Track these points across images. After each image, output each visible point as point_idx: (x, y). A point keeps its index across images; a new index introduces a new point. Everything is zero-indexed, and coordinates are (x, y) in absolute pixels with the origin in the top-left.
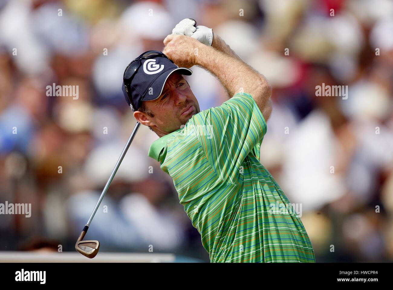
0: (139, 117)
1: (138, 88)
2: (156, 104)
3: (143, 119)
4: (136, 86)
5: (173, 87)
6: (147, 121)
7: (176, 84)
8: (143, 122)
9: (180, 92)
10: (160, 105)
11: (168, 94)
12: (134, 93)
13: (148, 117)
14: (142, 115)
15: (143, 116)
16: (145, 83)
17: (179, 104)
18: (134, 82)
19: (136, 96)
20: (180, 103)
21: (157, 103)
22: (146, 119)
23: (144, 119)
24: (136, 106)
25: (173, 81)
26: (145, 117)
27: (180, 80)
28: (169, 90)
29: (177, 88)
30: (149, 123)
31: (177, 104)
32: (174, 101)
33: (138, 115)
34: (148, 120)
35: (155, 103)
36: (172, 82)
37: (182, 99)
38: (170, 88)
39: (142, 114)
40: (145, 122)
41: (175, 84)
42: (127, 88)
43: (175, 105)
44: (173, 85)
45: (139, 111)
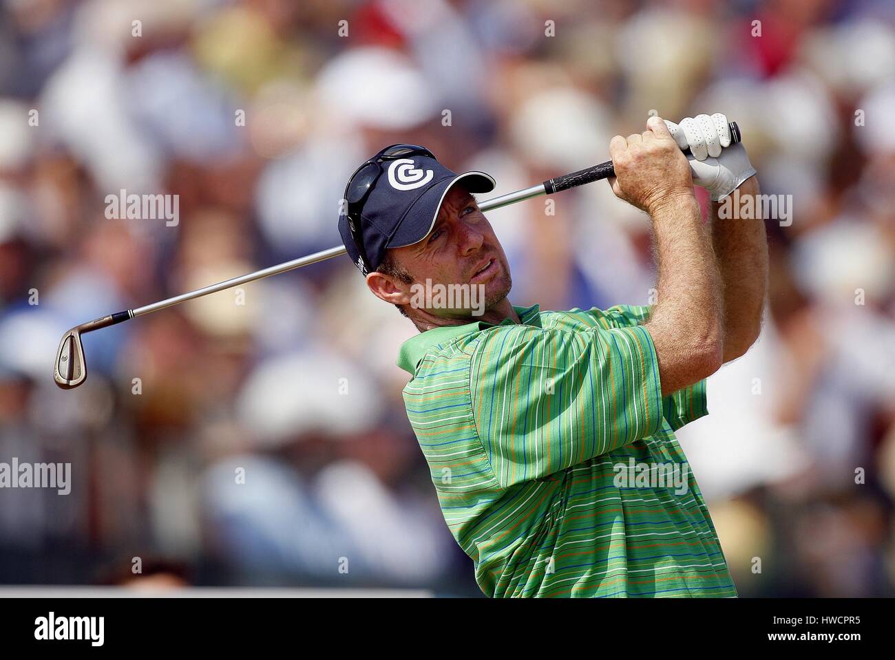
0: (379, 285)
1: (377, 222)
2: (417, 254)
3: (386, 290)
4: (373, 216)
5: (454, 216)
6: (396, 294)
7: (460, 209)
8: (388, 295)
9: (470, 227)
10: (426, 256)
11: (442, 232)
12: (369, 232)
13: (398, 285)
14: (384, 282)
15: (388, 283)
16: (393, 208)
17: (469, 253)
18: (368, 209)
19: (374, 238)
20: (470, 250)
21: (421, 251)
22: (395, 290)
23: (389, 289)
24: (373, 262)
25: (454, 203)
26: (392, 286)
27: (468, 203)
28: (445, 224)
29: (461, 218)
30: (400, 298)
31: (465, 252)
32: (458, 246)
33: (377, 280)
34: (399, 291)
35: (415, 251)
36: (452, 205)
37: (475, 240)
38: (447, 219)
39: (386, 278)
40: (391, 295)
41: (457, 209)
42: (352, 224)
43: (459, 254)
44: (454, 212)
45: (380, 271)
